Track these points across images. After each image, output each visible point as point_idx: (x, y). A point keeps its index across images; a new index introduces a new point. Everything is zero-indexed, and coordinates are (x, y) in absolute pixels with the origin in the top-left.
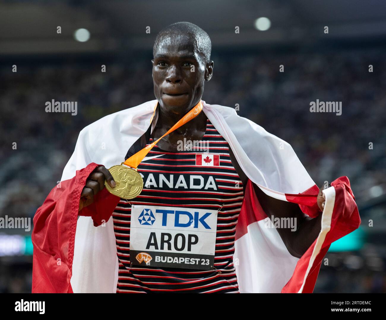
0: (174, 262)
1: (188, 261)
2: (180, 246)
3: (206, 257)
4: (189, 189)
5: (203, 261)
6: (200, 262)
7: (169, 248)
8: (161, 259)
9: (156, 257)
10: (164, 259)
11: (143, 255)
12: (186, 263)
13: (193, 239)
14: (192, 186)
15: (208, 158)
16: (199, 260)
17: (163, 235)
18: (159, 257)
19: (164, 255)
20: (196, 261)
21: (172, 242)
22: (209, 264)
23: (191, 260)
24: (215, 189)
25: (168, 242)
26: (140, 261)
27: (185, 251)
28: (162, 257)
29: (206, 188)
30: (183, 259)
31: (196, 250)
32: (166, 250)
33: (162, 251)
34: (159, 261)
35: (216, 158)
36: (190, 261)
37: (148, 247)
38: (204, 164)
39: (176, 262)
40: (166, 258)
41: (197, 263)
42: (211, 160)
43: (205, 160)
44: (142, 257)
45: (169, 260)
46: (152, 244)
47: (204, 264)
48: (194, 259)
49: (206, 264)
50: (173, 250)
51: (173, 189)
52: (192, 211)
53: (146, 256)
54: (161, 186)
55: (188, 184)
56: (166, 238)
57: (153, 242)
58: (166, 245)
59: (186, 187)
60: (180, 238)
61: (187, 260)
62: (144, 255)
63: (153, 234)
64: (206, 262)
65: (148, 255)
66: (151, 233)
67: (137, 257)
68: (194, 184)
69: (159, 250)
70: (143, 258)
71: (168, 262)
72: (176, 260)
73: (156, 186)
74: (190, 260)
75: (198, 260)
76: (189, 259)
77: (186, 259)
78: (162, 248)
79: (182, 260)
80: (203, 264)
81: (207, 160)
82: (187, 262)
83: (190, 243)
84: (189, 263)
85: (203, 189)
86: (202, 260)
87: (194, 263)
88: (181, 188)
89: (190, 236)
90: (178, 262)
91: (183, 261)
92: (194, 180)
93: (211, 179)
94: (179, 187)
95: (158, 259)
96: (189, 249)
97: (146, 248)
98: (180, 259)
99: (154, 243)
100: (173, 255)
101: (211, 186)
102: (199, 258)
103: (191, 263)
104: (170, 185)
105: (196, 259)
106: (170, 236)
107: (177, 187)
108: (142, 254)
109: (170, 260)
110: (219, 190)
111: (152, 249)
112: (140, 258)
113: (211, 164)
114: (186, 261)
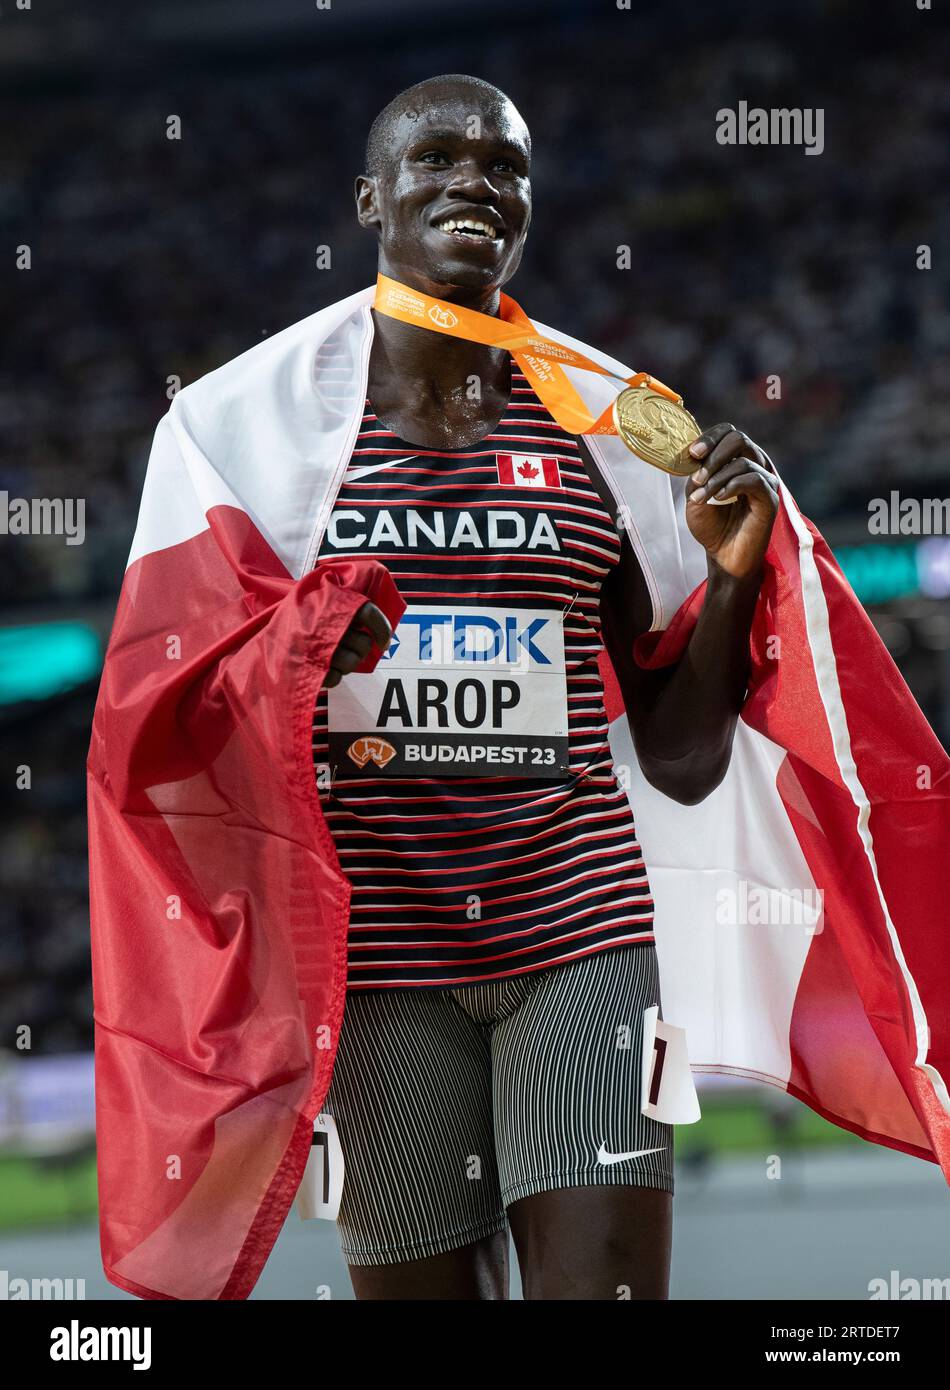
0: (457, 760)
1: (496, 754)
2: (470, 714)
3: (544, 742)
4: (487, 550)
5: (536, 754)
6: (529, 756)
7: (443, 721)
8: (420, 752)
9: (408, 747)
10: (429, 753)
11: (369, 743)
12: (489, 760)
13: (506, 694)
14: (494, 541)
15: (527, 465)
16: (525, 750)
17: (423, 685)
18: (416, 748)
19: (430, 740)
20: (516, 755)
21: (449, 703)
22: (553, 761)
23: (504, 751)
24: (556, 547)
25: (437, 702)
26: (361, 761)
27: (487, 728)
28: (424, 748)
29: (532, 545)
30: (482, 749)
31: (514, 723)
32: (433, 726)
33: (422, 730)
34: (417, 758)
35: (549, 467)
36: (500, 756)
37: (382, 722)
38: (520, 481)
39: (462, 758)
40: (434, 748)
41: (521, 761)
42: (536, 472)
43: (520, 470)
44: (365, 751)
45: (441, 754)
46: (395, 713)
47: (541, 762)
48: (511, 749)
49: (546, 762)
50: (454, 727)
51: (447, 550)
52: (499, 614)
53: (377, 747)
54: (413, 542)
55: (483, 533)
56: (433, 693)
57: (395, 705)
58: (432, 713)
59: (478, 544)
60: (470, 693)
61: (493, 751)
62: (371, 745)
63: (395, 685)
64: (545, 756)
65: (383, 743)
66: (390, 680)
67: (351, 752)
68: (501, 535)
69: (415, 729)
70: (370, 753)
71: (442, 759)
72: (462, 754)
73: (399, 543)
74: (500, 752)
75: (522, 751)
76: (498, 749)
77: (490, 749)
78: (423, 722)
79: (478, 752)
80: (536, 761)
81: (527, 471)
82: (493, 757)
83: (499, 706)
84: (498, 761)
85: (524, 548)
86: (534, 751)
87: (512, 759)
88: (466, 548)
89: (498, 685)
90: (467, 760)
91: (482, 756)
92: (500, 523)
93: (543, 520)
94: (461, 544)
95: (414, 753)
96: (497, 723)
97: (379, 725)
98: (474, 749)
99: (398, 707)
100: (455, 741)
101: (544, 540)
102: (525, 747)
103: (504, 760)
104: (438, 539)
105: (517, 749)
106: (442, 687)
107: (454, 544)
108: (365, 740)
109: (446, 754)
110: (565, 550)
111: (395, 725)
112: (361, 750)
113: (539, 482)
114: (489, 754)
